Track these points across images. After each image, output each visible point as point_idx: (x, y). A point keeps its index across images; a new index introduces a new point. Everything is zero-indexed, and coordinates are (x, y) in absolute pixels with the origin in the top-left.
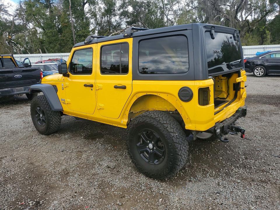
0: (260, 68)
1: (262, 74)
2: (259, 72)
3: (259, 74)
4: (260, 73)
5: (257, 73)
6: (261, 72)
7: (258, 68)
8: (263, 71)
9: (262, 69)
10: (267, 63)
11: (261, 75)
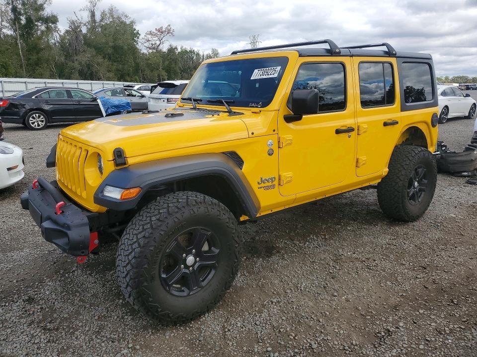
0: (37, 115)
1: (42, 124)
2: (37, 121)
3: (39, 125)
4: (40, 123)
5: (34, 123)
6: (40, 121)
7: (34, 115)
8: (44, 119)
9: (42, 117)
10: (48, 107)
11: (41, 126)
